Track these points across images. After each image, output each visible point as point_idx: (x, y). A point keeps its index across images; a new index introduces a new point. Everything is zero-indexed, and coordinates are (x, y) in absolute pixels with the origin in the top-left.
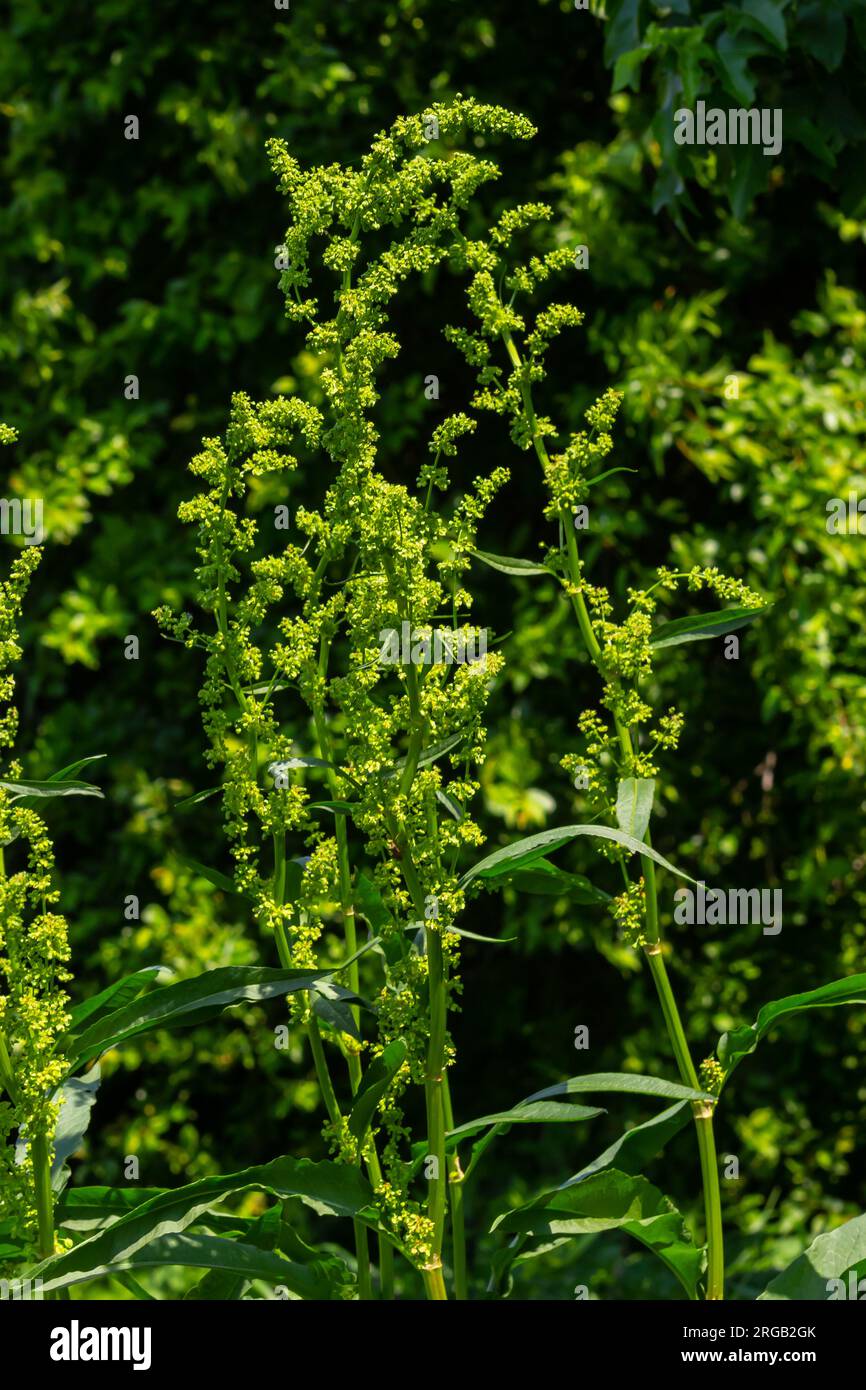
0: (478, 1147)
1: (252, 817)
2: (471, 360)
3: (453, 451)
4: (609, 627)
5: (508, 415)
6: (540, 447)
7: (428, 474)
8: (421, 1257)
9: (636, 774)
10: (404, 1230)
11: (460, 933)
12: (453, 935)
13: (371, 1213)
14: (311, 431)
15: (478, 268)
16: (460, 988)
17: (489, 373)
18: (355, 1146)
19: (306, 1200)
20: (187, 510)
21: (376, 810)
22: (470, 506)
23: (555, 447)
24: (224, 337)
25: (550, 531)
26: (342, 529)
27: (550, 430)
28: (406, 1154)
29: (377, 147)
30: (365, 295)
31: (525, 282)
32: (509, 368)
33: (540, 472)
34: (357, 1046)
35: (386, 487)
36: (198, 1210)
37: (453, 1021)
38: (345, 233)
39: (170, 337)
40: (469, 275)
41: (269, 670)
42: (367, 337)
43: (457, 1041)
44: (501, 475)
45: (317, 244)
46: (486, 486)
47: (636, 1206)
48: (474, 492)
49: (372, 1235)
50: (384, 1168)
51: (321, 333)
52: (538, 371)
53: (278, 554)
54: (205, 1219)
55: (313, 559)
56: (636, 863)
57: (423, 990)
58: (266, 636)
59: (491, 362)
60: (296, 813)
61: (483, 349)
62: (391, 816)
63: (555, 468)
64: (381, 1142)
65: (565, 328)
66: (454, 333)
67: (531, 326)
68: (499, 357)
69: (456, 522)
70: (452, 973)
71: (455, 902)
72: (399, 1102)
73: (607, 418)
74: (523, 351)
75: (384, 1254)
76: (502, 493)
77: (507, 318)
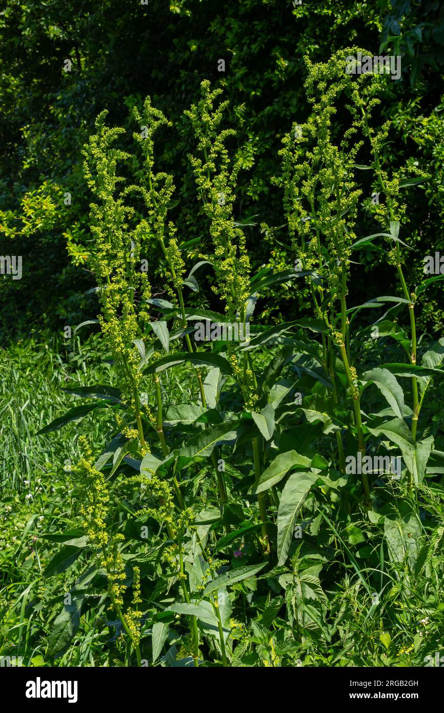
0: (353, 315)
1: (296, 231)
2: (352, 113)
3: (350, 137)
4: (387, 182)
5: (362, 127)
6: (370, 136)
7: (343, 143)
8: (339, 343)
9: (394, 220)
10: (335, 336)
11: (350, 261)
12: (348, 262)
13: (327, 332)
14: (313, 133)
15: (354, 89)
16: (350, 275)
17: (357, 116)
18: (322, 315)
19: (310, 328)
20: (280, 152)
21: (328, 230)
22: (354, 151)
23: (374, 135)
24: (288, 113)
25: (372, 157)
26: (318, 157)
27: (373, 131)
28: (335, 316)
29: (332, 58)
30: (328, 97)
31: (366, 92)
32: (362, 115)
33: (370, 143)
34: (322, 290)
35: (332, 147)
36: (283, 331)
37: (348, 283)
38: (323, 80)
39: (275, 114)
40: (352, 91)
41: (300, 193)
42: (329, 108)
43: (349, 288)
44: (361, 143)
45: (316, 83)
46: (357, 146)
47: (393, 329)
48: (354, 147)
49: (326, 337)
50: (329, 321)
51: (316, 107)
52: (369, 116)
53: (301, 164)
54: (284, 334)
55: (310, 164)
56: (394, 244)
57: (340, 276)
58: (300, 185)
59: (357, 114)
60: (306, 230)
61: (355, 110)
62: (332, 231)
63: (374, 141)
64: (329, 314)
65: (376, 105)
66: (348, 107)
67: (368, 104)
68: (359, 112)
69: (350, 155)
70: (348, 271)
71: (348, 253)
72: (334, 304)
73: (388, 128)
74: (366, 111)
75: (329, 342)
76: (362, 147)
77: (361, 102)
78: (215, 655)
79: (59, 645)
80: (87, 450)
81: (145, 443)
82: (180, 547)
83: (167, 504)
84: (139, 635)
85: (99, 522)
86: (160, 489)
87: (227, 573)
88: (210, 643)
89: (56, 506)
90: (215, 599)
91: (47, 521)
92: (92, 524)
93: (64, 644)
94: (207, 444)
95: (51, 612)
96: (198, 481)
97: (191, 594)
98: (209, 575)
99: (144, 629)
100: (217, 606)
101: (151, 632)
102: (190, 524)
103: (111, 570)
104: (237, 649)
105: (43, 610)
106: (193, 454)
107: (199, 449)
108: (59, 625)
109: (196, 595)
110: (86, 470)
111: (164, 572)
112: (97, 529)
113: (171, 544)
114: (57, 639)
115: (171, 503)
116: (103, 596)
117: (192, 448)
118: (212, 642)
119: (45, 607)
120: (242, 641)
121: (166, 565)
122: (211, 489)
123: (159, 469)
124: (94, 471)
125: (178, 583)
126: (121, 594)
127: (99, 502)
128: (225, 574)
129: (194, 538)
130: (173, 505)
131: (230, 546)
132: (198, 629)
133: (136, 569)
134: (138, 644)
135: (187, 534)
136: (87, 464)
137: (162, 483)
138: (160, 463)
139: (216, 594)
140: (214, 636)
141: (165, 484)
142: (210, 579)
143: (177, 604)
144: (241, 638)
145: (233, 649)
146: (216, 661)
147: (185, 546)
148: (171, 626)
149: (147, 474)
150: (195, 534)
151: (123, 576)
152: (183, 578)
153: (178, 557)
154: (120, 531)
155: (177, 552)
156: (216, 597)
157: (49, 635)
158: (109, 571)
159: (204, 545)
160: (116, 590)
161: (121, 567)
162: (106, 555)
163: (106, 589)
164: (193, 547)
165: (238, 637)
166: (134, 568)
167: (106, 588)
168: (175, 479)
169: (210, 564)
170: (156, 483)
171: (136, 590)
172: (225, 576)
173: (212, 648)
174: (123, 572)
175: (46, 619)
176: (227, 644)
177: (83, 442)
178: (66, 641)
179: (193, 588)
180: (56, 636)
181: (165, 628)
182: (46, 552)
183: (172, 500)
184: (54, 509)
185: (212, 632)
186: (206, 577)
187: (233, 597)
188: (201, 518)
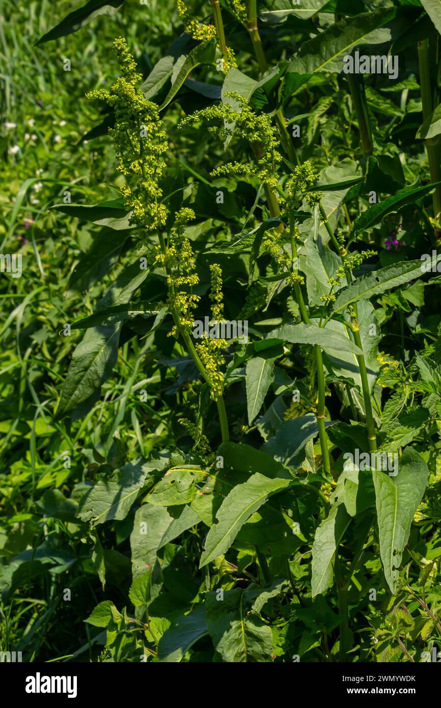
78: (351, 413)
79: (82, 392)
80: (128, 63)
81: (228, 50)
82: (292, 228)
83: (269, 155)
84: (222, 379)
85: (152, 187)
86: (257, 129)
87: (374, 273)
88: (341, 393)
89: (63, 167)
90: (352, 318)
91: (47, 193)
92: (139, 191)
93: (90, 392)
94: (337, 51)
95: (63, 345)
96: (316, 117)
97: (311, 309)
98: (342, 276)
99: (232, 369)
100: (356, 329)
101: (244, 372)
102: (309, 189)
103: (173, 269)
104: (389, 403)
105: (48, 341)
106: (311, 68)
107: (323, 59)
108: (81, 359)
109: (319, 311)
110: (127, 98)
111: (263, 273)
112: (148, 198)
113: (276, 224)
114: (78, 382)
115: (275, 153)
116: (160, 314)
117: (311, 58)
118: (345, 393)
119: (52, 336)
120: (398, 390)
121: (266, 261)
122: (339, 134)
123: (255, 96)
124: (142, 100)
125: (287, 291)
126: (190, 309)
127: (149, 152)
128: (370, 275)
129: (316, 214)
130: (278, 157)
131: (378, 227)
132: (325, 369)
133: (216, 268)
134: (220, 393)
135: (304, 208)
136: (129, 87)
137: (260, 118)
138: (254, 85)
139: (355, 310)
140: (352, 381)
141: (264, 119)
142: (344, 283)
143: (287, 326)
144: (396, 386)
145: (383, 404)
146: (354, 423)
147: (300, 228)
148: (277, 364)
149: (233, 103)
150: (317, 207)
151: (194, 279)
152: (298, 283)
153: (287, 247)
154: (187, 204)
155: (286, 238)
156: (354, 314)
157: (60, 382)
158: (169, 272)
159: (333, 227)
160: (182, 301)
161: (189, 265)
162: (165, 243)
163: (165, 302)
164: (314, 228)
165: (391, 383)
166: (212, 267)
167: (164, 299)
168: (279, 112)
169: (343, 259)
170: (248, 119)
171: (215, 302)
172: (371, 279)
173: (346, 403)
174: (193, 272)
175: (54, 357)
176: (373, 394)
177: (122, 50)
178: (93, 386)
179: (315, 300)
180: (77, 377)
181: (269, 367)
182: (50, 243)
183: (277, 149)
184: (59, 172)
185: (347, 374)
186: (338, 280)
187: (382, 316)
188: (328, 180)
